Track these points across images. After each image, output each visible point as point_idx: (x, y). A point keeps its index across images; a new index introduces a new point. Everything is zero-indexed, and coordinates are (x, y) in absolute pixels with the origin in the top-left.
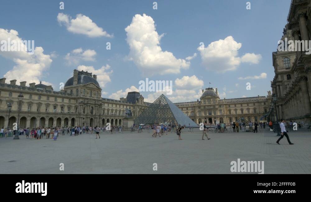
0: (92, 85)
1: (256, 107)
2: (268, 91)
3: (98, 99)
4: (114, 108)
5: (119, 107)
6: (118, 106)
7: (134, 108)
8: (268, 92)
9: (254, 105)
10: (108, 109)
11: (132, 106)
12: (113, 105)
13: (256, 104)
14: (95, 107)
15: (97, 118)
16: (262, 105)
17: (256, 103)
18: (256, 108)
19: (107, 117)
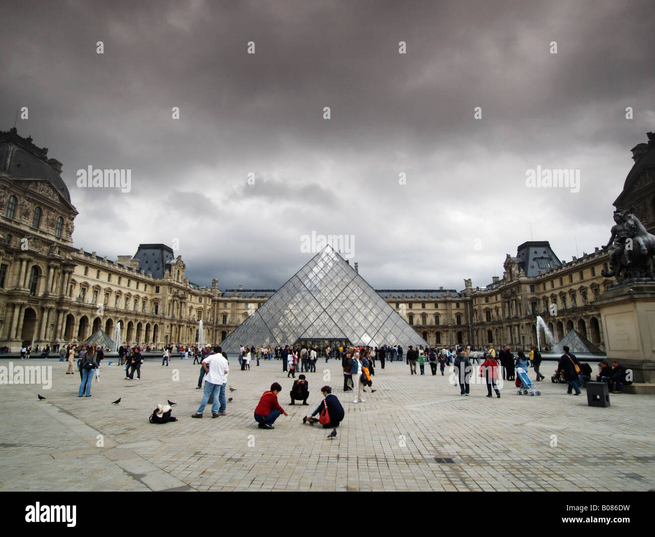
0: (46, 188)
1: (439, 312)
2: (467, 279)
3: (60, 242)
4: (101, 282)
5: (116, 283)
6: (115, 279)
7: (157, 291)
8: (465, 281)
9: (436, 306)
10: (86, 283)
11: (152, 284)
12: (102, 273)
13: (440, 306)
14: (49, 268)
15: (50, 309)
16: (453, 308)
17: (440, 302)
18: (439, 314)
19: (81, 311)
